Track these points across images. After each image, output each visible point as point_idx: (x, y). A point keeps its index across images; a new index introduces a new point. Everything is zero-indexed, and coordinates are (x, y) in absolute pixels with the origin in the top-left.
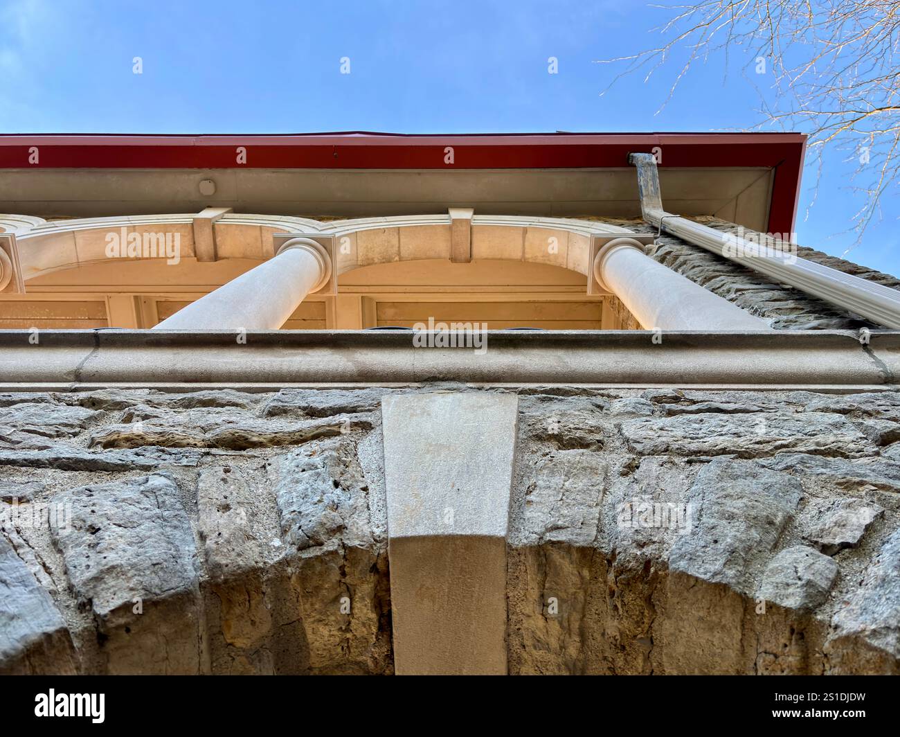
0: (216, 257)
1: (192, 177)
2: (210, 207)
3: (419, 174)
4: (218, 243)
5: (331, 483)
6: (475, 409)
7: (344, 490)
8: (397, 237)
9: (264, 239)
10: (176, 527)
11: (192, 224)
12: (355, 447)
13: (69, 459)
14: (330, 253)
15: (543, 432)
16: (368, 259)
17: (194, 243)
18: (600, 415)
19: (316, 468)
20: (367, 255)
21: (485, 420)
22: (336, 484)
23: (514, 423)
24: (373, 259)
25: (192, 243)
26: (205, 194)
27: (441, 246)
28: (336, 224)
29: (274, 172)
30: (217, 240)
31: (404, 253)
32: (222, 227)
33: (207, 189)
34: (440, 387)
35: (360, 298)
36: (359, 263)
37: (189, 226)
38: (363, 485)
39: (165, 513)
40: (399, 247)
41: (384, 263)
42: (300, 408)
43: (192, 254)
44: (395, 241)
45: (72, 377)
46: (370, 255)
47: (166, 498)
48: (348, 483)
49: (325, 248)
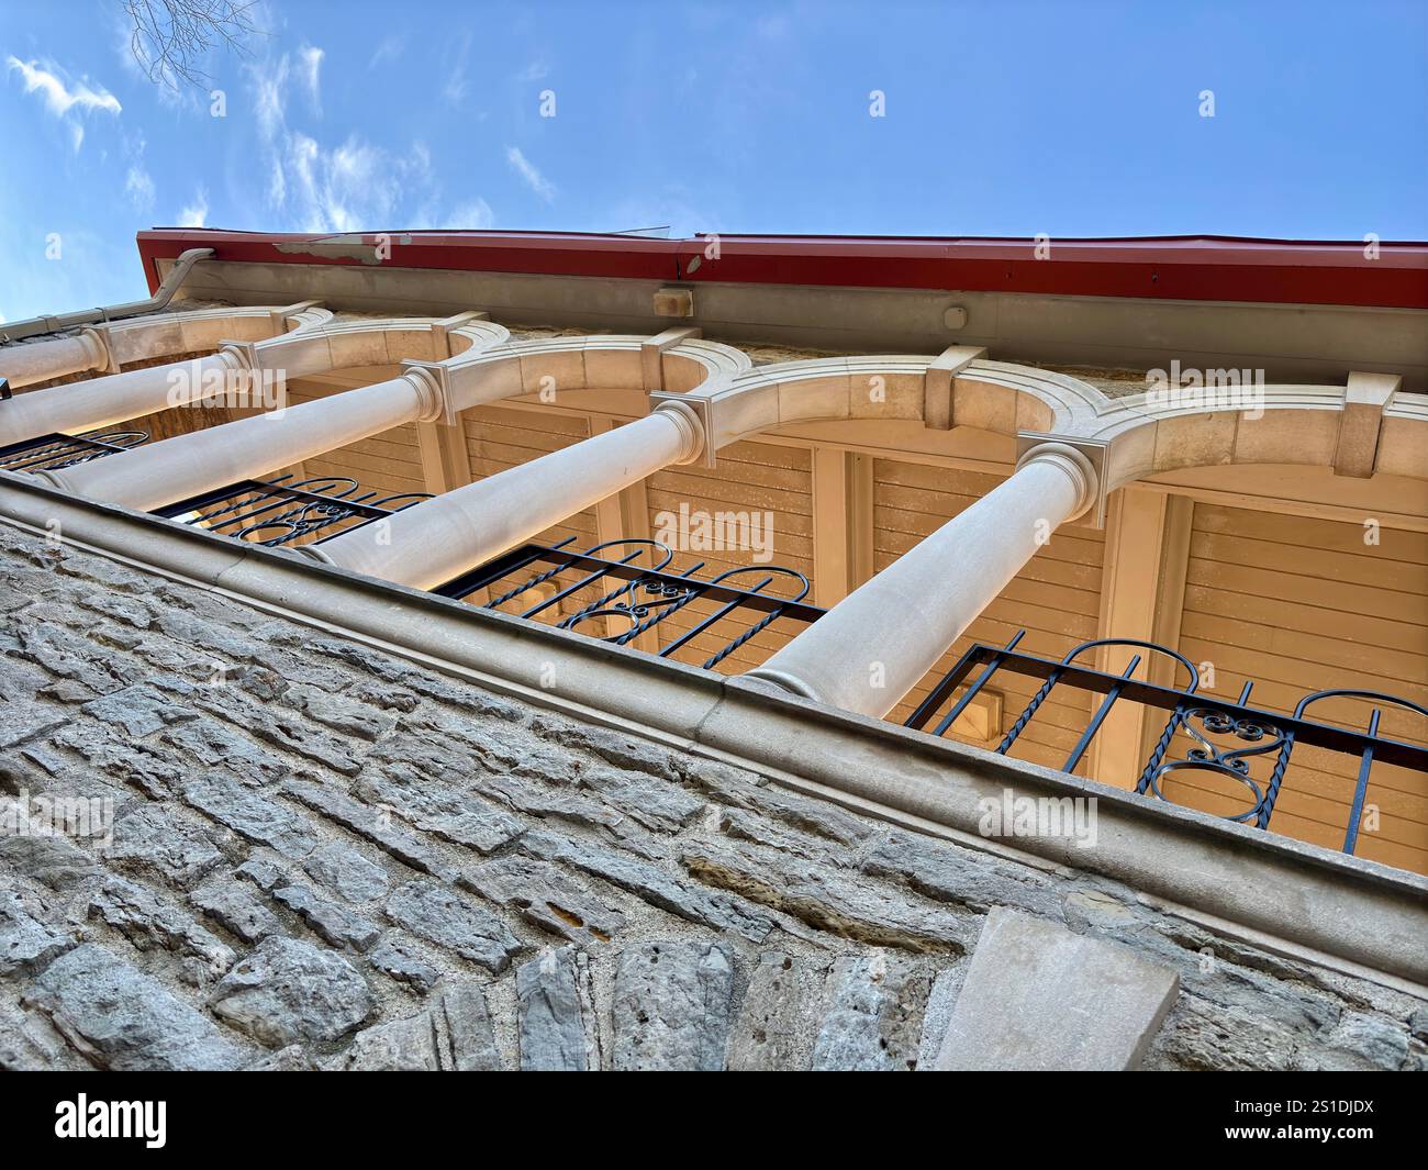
0: (951, 424)
1: (936, 301)
2: (955, 344)
3: (1302, 312)
4: (956, 406)
5: (877, 1041)
6: (1102, 980)
7: (890, 1055)
8: (1233, 426)
9: (1019, 409)
10: (711, 1041)
11: (925, 375)
12: (931, 981)
13: (652, 891)
14: (1098, 469)
15: (1185, 1054)
16: (1173, 460)
17: (924, 402)
18: (1309, 1039)
19: (868, 1012)
20: (1172, 454)
21: (1104, 1009)
22: (884, 1044)
23: (1141, 1031)
24: (1182, 460)
25: (921, 402)
26: (951, 327)
27: (1319, 445)
28: (1129, 402)
29: (1054, 300)
30: (956, 401)
31: (1241, 450)
32: (965, 383)
33: (955, 319)
34: (1098, 887)
35: (1166, 496)
36: (1156, 467)
37: (921, 377)
38: (912, 1058)
39: (709, 1018)
40: (1234, 442)
41: (1202, 465)
42: (902, 872)
43: (920, 417)
44: (1228, 433)
45: (691, 735)
46: (1178, 454)
47: (715, 994)
48: (897, 1047)
49: (1092, 461)
